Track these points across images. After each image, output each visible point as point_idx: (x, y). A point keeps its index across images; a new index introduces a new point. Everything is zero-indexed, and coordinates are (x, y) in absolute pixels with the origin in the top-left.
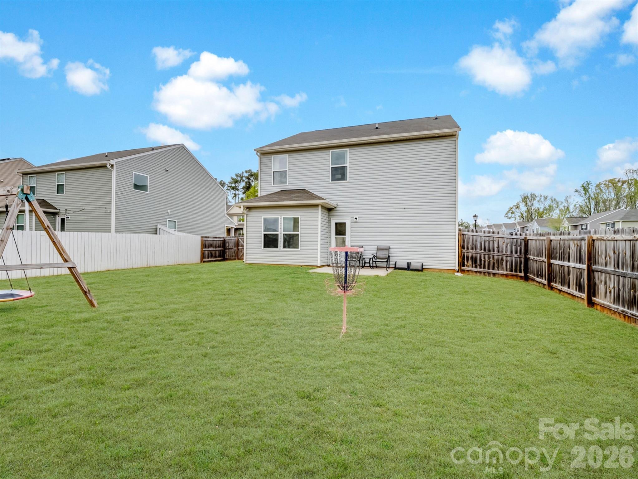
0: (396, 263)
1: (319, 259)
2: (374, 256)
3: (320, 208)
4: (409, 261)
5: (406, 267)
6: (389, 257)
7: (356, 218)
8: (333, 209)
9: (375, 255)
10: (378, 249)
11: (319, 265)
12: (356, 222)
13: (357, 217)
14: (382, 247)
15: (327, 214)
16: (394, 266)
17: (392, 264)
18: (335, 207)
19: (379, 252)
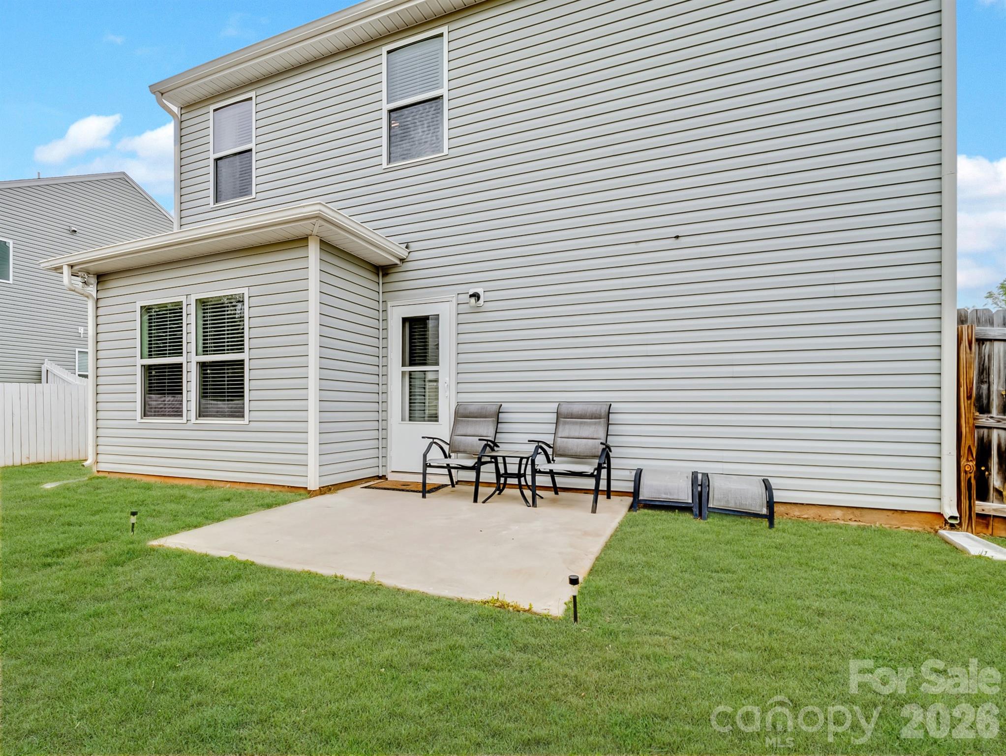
0: (639, 474)
1: (313, 460)
2: (540, 447)
3: (313, 250)
4: (701, 468)
5: (685, 496)
6: (607, 450)
7: (476, 296)
8: (395, 265)
9: (549, 439)
10: (561, 417)
11: (313, 485)
12: (477, 311)
13: (480, 291)
14: (576, 409)
15: (374, 286)
16: (630, 487)
17: (622, 480)
18: (402, 260)
19: (564, 431)
